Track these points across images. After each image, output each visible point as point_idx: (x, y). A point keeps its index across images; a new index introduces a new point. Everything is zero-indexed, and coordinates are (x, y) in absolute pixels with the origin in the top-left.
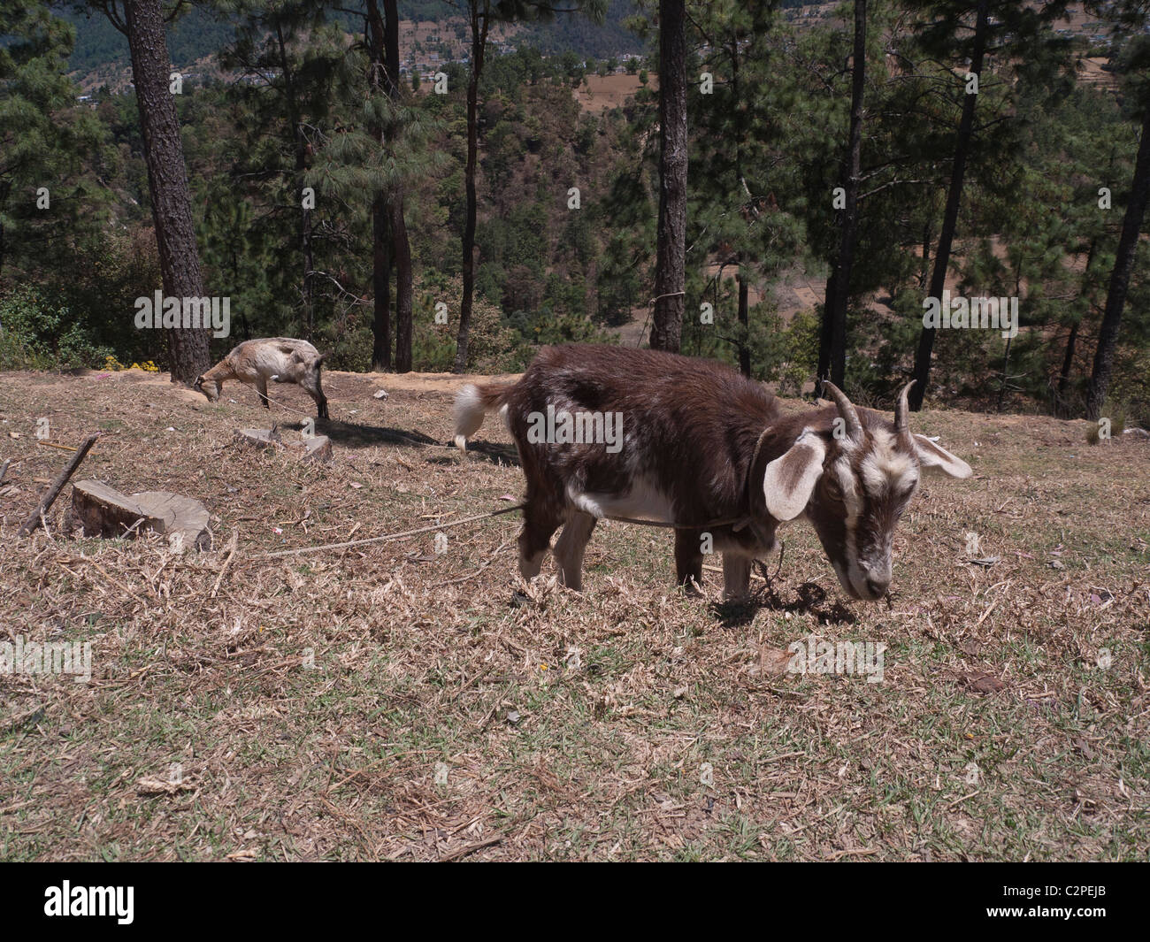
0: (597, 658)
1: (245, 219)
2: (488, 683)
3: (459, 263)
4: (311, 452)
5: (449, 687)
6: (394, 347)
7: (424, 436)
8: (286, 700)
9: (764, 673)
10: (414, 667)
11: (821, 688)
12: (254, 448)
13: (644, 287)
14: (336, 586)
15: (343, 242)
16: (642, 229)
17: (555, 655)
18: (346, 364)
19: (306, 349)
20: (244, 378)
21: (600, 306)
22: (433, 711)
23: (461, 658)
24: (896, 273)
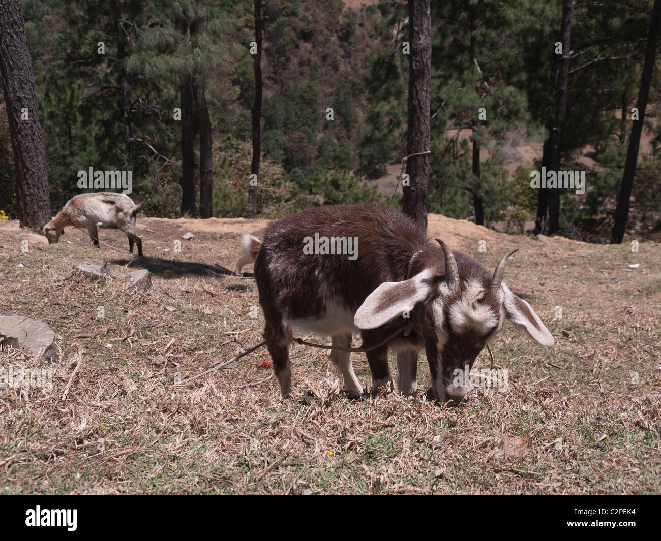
0: (372, 445)
1: (78, 97)
2: (286, 466)
3: (249, 130)
4: (134, 283)
5: (255, 470)
6: (198, 198)
7: (223, 268)
8: (125, 482)
9: (507, 457)
10: (226, 454)
11: (553, 468)
12: (89, 280)
13: (396, 148)
14: (162, 390)
15: (156, 115)
16: (395, 102)
17: (339, 443)
18: (160, 212)
19: (125, 201)
20: (78, 225)
21: (361, 163)
22: (243, 489)
23: (264, 446)
24: (600, 132)
